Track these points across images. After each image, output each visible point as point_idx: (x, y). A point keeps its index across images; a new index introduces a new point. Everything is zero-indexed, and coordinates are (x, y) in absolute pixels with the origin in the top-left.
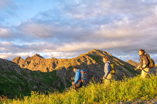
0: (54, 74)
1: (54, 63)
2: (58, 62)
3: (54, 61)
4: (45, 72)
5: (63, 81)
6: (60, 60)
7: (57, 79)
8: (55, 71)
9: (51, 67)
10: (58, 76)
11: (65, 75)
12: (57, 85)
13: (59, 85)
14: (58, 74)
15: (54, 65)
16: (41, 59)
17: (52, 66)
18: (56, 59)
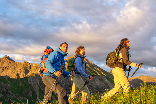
0: (25, 81)
1: (26, 67)
2: (32, 67)
3: (27, 66)
4: (14, 78)
5: (35, 90)
6: (34, 65)
7: (28, 87)
8: (27, 77)
9: (22, 73)
10: (30, 84)
11: (39, 83)
12: (28, 94)
13: (30, 94)
14: (30, 82)
15: (26, 71)
16: (10, 63)
17: (24, 71)
18: (29, 64)
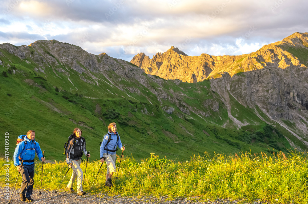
0: (205, 87)
1: (207, 64)
2: (216, 62)
3: (207, 62)
4: (189, 81)
5: (223, 101)
6: (218, 58)
7: (212, 96)
8: (208, 80)
9: (201, 73)
10: (214, 90)
11: (229, 89)
12: (212, 107)
13: (216, 107)
14: (215, 87)
15: (207, 69)
16: (180, 58)
17: (203, 71)
18: (211, 57)
